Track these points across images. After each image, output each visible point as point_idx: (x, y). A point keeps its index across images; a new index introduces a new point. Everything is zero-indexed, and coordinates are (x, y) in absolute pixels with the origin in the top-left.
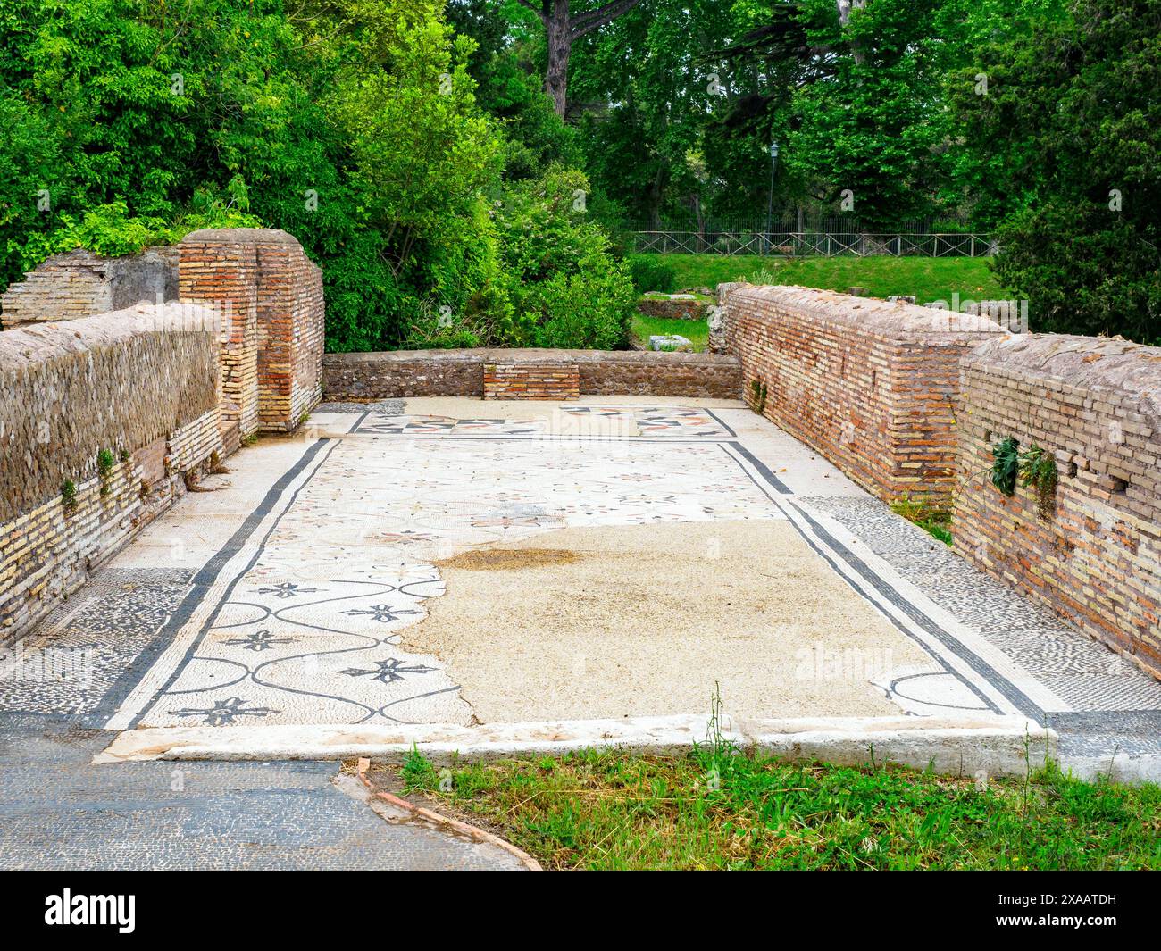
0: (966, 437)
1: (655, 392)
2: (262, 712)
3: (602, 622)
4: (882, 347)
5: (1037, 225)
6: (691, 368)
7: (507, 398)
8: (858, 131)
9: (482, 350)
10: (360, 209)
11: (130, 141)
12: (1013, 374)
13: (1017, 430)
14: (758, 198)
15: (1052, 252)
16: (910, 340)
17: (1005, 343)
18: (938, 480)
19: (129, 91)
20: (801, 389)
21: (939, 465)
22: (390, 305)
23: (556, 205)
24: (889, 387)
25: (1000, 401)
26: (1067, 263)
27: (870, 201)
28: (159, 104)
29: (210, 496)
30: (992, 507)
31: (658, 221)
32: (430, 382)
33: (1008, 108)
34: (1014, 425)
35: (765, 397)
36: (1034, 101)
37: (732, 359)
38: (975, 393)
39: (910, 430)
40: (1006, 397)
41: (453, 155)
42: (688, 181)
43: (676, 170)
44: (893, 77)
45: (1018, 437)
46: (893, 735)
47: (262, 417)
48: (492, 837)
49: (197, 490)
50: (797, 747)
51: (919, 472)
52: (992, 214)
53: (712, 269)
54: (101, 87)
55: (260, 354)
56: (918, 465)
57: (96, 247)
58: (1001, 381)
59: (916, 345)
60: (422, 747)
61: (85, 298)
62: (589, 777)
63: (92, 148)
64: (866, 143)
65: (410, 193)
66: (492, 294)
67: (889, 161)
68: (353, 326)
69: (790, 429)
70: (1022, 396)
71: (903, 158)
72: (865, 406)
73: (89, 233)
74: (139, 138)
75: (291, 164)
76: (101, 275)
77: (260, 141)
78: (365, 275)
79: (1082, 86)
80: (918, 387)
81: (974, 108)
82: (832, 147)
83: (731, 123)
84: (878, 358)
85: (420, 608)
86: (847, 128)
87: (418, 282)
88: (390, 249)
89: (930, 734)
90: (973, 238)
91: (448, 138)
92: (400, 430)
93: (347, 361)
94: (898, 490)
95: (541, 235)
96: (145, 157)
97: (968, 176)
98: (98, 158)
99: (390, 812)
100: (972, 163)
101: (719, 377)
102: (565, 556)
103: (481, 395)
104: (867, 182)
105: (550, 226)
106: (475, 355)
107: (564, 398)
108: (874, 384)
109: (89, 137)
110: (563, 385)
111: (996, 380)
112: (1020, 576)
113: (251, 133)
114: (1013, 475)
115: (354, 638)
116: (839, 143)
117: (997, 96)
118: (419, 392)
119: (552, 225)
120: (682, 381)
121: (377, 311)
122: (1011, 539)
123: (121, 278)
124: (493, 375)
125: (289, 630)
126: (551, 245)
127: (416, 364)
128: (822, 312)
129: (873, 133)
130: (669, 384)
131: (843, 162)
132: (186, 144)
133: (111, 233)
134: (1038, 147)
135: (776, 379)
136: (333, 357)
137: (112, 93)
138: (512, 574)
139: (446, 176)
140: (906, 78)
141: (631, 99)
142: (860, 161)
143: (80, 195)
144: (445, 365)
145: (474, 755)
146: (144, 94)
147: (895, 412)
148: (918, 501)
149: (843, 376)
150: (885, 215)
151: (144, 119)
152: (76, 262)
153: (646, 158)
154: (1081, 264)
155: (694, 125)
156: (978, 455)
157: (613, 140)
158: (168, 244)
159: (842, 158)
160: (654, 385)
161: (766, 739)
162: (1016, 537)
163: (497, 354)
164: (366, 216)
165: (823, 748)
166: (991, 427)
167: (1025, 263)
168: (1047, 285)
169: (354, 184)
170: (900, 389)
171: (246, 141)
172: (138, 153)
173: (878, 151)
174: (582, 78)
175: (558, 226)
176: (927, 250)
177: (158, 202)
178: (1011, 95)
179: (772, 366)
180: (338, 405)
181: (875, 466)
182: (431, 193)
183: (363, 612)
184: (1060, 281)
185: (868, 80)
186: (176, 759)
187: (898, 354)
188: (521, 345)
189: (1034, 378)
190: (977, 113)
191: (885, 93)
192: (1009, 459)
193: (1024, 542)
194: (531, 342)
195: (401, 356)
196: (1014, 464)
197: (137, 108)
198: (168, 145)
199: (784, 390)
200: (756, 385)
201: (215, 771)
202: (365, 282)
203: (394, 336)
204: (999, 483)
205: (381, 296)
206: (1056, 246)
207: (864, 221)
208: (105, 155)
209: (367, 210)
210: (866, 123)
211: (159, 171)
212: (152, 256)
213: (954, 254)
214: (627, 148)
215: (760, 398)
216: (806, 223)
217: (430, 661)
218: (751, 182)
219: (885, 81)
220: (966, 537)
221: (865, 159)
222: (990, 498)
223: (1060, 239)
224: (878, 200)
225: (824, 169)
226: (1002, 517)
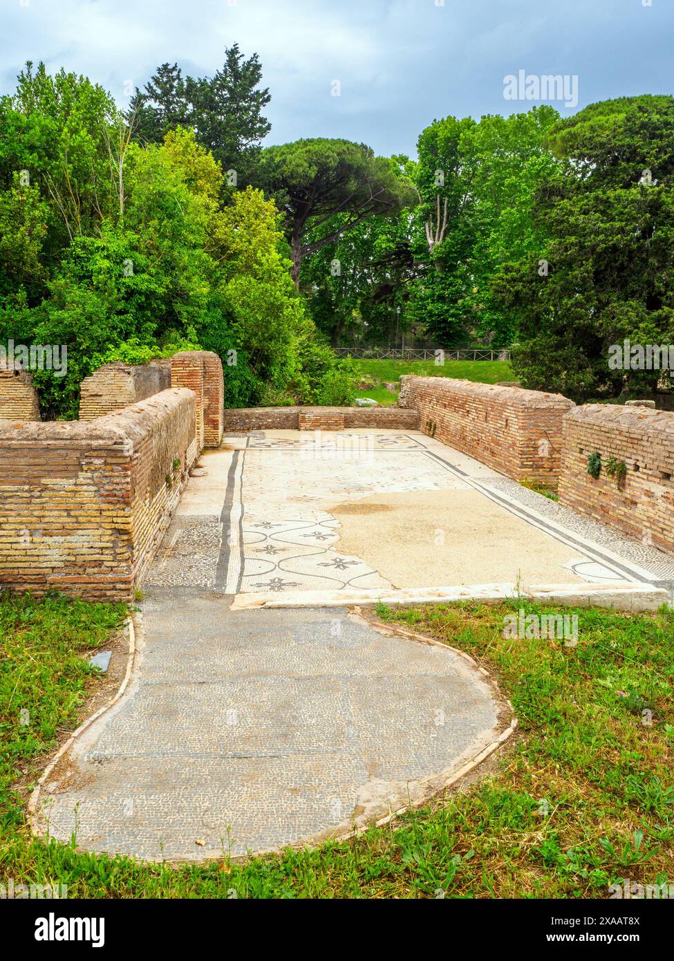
0: (567, 451)
1: (378, 427)
2: (294, 584)
3: (422, 539)
4: (512, 408)
5: (532, 348)
6: (396, 416)
7: (311, 430)
8: (438, 301)
9: (297, 407)
10: (238, 341)
11: (136, 309)
12: (597, 423)
13: (599, 449)
14: (386, 333)
15: (539, 360)
16: (528, 405)
17: (588, 409)
18: (541, 470)
19: (137, 285)
20: (458, 427)
21: (540, 463)
22: (253, 386)
23: (309, 337)
24: (517, 427)
25: (589, 435)
26: (546, 365)
27: (444, 334)
28: (150, 291)
29: (201, 479)
30: (585, 484)
31: (339, 342)
32: (273, 422)
33: (517, 292)
34: (598, 447)
35: (435, 429)
36: (530, 289)
37: (415, 412)
38: (573, 431)
39: (528, 447)
40: (592, 434)
41: (284, 315)
42: (353, 325)
43: (348, 319)
44: (455, 277)
45: (601, 452)
46: (595, 592)
47: (206, 440)
48: (438, 643)
49: (194, 476)
50: (552, 598)
51: (531, 466)
52: (500, 341)
53: (370, 366)
54: (124, 283)
55: (205, 410)
56: (531, 463)
57: (126, 360)
58: (590, 426)
59: (531, 408)
60: (383, 600)
61: (121, 384)
62: (465, 614)
63: (120, 313)
64: (442, 308)
65: (263, 334)
66: (300, 381)
67: (453, 316)
68: (237, 396)
69: (451, 445)
70: (603, 433)
71: (459, 315)
72: (501, 435)
73: (123, 353)
74: (141, 307)
75: (208, 320)
76: (129, 373)
77: (196, 309)
78: (242, 372)
79: (553, 283)
80: (531, 427)
81: (502, 292)
82: (426, 309)
83: (375, 297)
84: (509, 413)
85: (334, 533)
86: (433, 301)
87: (264, 375)
88: (252, 360)
89: (611, 591)
90: (492, 352)
91: (280, 308)
92: (269, 446)
93: (235, 413)
94: (522, 474)
95: (303, 351)
96: (143, 316)
97: (489, 323)
98: (122, 317)
99: (383, 632)
100: (491, 317)
101: (408, 420)
102: (384, 508)
103: (297, 428)
104: (442, 325)
105: (307, 347)
106: (294, 410)
107: (337, 430)
108: (507, 425)
109: (119, 307)
110: (337, 424)
111: (586, 426)
112: (602, 516)
113: (192, 305)
114: (599, 469)
115: (314, 549)
116: (429, 308)
117: (513, 287)
118: (268, 427)
119: (308, 346)
120: (391, 422)
121: (247, 389)
122: (597, 499)
123: (139, 375)
124: (304, 420)
125: (281, 545)
126: (307, 356)
127: (267, 414)
128: (471, 391)
129: (444, 302)
130: (385, 423)
131: (431, 316)
132: (161, 310)
133: (134, 354)
134: (533, 311)
135: (442, 421)
136: (229, 411)
137: (129, 286)
138: (366, 516)
139: (279, 325)
140: (460, 277)
141: (326, 285)
142: (439, 316)
143: (115, 335)
144: (280, 414)
145: (406, 604)
146: (144, 287)
147: (521, 439)
148: (530, 479)
149: (486, 421)
150: (450, 341)
151: (143, 299)
152: (116, 367)
153: (333, 313)
154: (553, 365)
155: (357, 298)
156: (575, 460)
157: (318, 304)
158: (160, 358)
159: (431, 314)
160: (378, 423)
161: (538, 595)
162: (600, 498)
163: (305, 409)
164: (242, 344)
165: (564, 599)
166: (582, 447)
167: (526, 365)
168: (537, 375)
169: (235, 329)
170: (523, 428)
171: (190, 309)
172: (140, 315)
173: (447, 311)
174: (303, 275)
175: (310, 347)
176: (471, 357)
177: (149, 338)
178: (519, 286)
179: (439, 415)
180: (232, 433)
181: (507, 463)
182: (272, 333)
183: (309, 536)
184: (543, 373)
185: (442, 278)
186: (270, 608)
187: (522, 412)
188: (312, 405)
189: (611, 425)
190: (504, 295)
191: (450, 284)
192: (597, 463)
193: (604, 500)
194: (317, 403)
195: (258, 411)
196: (600, 465)
197: (140, 293)
198: (153, 310)
199: (447, 426)
200: (429, 424)
201: (290, 613)
202: (242, 375)
203: (254, 401)
204: (592, 473)
205: (249, 382)
206: (541, 357)
207: (440, 344)
208: (125, 316)
209: (242, 341)
210: (441, 298)
211: (149, 323)
212: (153, 364)
213: (483, 359)
214: (324, 309)
215: (432, 430)
216: (406, 344)
217: (356, 559)
218: (383, 325)
219: (452, 278)
220: (567, 497)
221: (441, 315)
222: (584, 481)
223: (543, 353)
224: (447, 334)
225: (422, 320)
226: (591, 489)
